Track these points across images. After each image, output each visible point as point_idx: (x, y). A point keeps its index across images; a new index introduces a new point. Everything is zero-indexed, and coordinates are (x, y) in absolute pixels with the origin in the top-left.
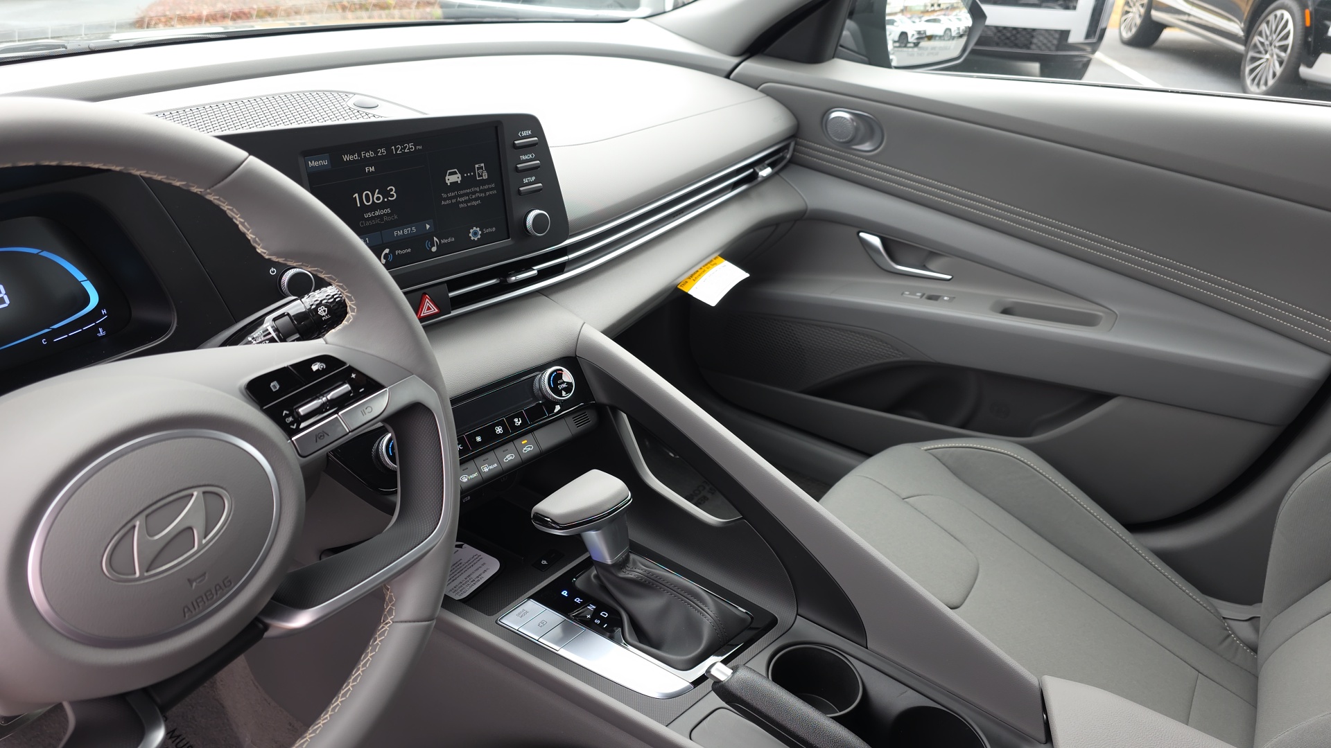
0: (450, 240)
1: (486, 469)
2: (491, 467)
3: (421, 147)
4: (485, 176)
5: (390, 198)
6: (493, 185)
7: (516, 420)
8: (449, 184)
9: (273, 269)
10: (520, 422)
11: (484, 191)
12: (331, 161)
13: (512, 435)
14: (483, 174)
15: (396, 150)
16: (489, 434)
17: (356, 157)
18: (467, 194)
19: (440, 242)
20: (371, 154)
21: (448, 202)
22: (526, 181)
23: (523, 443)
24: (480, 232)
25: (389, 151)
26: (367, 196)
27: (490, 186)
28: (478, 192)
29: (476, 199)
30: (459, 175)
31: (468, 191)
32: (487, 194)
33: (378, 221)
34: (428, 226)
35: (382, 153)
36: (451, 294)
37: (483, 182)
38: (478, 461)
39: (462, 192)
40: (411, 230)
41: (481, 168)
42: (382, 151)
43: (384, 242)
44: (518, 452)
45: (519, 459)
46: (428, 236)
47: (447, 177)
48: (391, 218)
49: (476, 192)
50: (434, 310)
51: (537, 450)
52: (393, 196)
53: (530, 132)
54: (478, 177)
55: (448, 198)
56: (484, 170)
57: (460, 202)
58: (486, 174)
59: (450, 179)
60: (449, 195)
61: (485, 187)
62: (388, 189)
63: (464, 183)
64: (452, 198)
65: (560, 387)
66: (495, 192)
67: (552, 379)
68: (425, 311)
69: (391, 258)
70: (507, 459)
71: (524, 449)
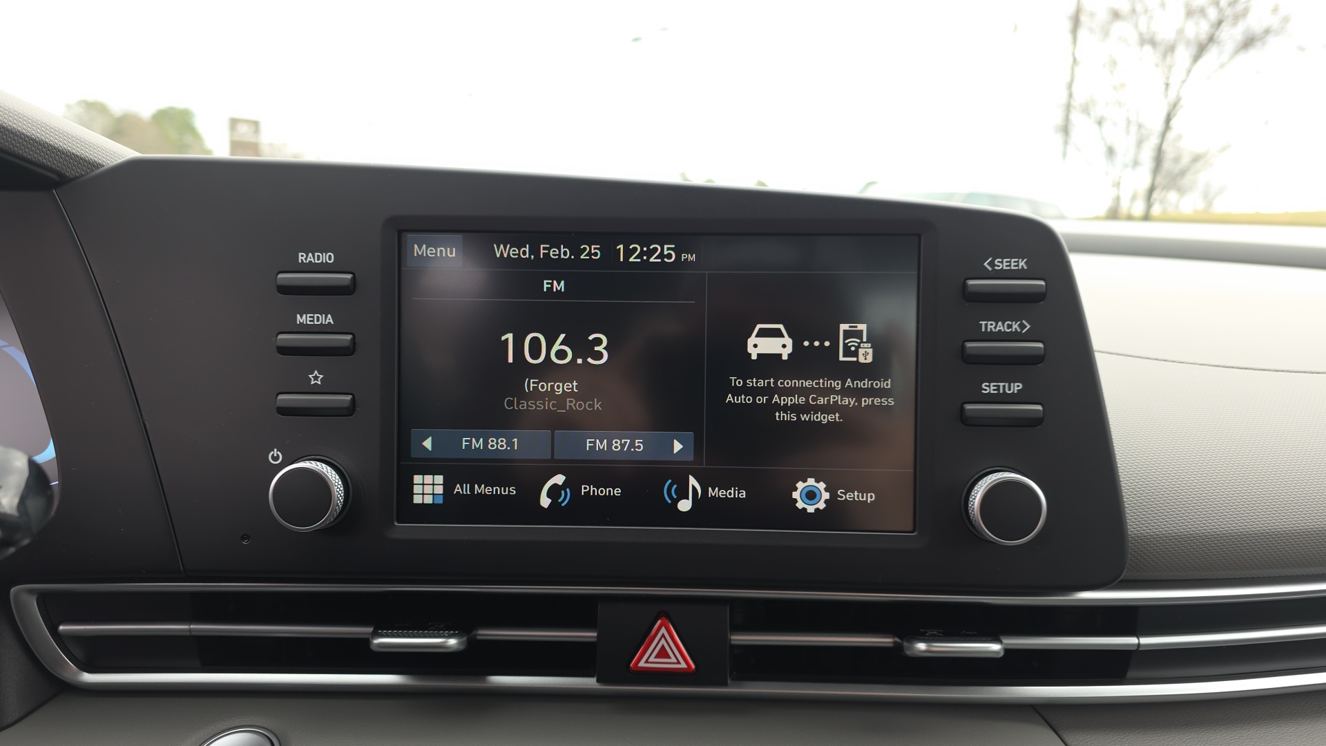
0: (732, 493)
3: (692, 258)
4: (866, 355)
5: (590, 360)
6: (888, 384)
8: (754, 357)
9: (275, 452)
11: (859, 393)
14: (861, 351)
15: (629, 253)
17: (525, 252)
18: (804, 392)
19: (705, 491)
20: (564, 253)
21: (742, 399)
22: (989, 388)
24: (826, 496)
25: (609, 252)
26: (535, 343)
27: (877, 384)
28: (837, 393)
29: (826, 409)
30: (788, 341)
31: (807, 384)
33: (551, 405)
34: (679, 446)
35: (590, 254)
36: (737, 638)
37: (859, 371)
40: (632, 445)
41: (858, 334)
42: (593, 251)
43: (556, 457)
46: (677, 473)
47: (752, 340)
48: (586, 406)
49: (832, 391)
50: (678, 660)
52: (599, 356)
53: (1022, 264)
54: (844, 356)
55: (745, 390)
56: (865, 340)
57: (778, 407)
58: (870, 351)
59: (759, 346)
60: (752, 383)
61: (860, 385)
62: (591, 338)
63: (800, 363)
64: (755, 392)
66: (891, 401)
68: (652, 659)
69: (565, 498)
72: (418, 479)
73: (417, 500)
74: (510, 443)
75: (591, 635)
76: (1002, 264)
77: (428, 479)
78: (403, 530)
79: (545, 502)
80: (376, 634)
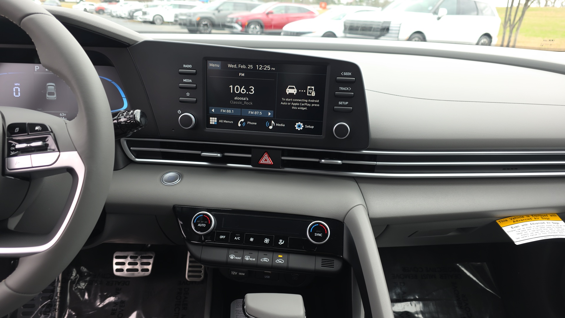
0: (281, 125)
2: (251, 259)
3: (274, 69)
4: (313, 94)
5: (250, 93)
6: (318, 101)
7: (281, 241)
8: (288, 94)
9: (179, 111)
10: (283, 243)
11: (311, 103)
12: (222, 66)
13: (274, 249)
15: (259, 67)
16: (259, 240)
17: (235, 66)
18: (299, 102)
19: (275, 124)
20: (244, 67)
21: (284, 103)
22: (340, 103)
23: (279, 256)
24: (303, 126)
25: (255, 67)
26: (237, 88)
27: (316, 101)
28: (306, 103)
29: (304, 106)
30: (296, 90)
31: (300, 100)
32: (313, 105)
33: (240, 103)
34: (270, 114)
35: (250, 67)
36: (283, 158)
37: (311, 98)
38: (246, 252)
39: (295, 100)
40: (259, 113)
41: (312, 89)
42: (251, 66)
43: (242, 115)
44: (273, 260)
45: (270, 264)
46: (269, 120)
47: (287, 90)
48: (249, 103)
49: (305, 102)
50: (269, 161)
51: (286, 265)
52: (252, 92)
53: (350, 74)
54: (308, 94)
55: (285, 101)
56: (313, 90)
57: (293, 106)
58: (314, 93)
59: (289, 91)
60: (287, 100)
61: (312, 101)
62: (250, 87)
63: (299, 95)
64: (288, 102)
65: (316, 234)
66: (319, 105)
67: (313, 227)
68: (263, 161)
69: (244, 124)
70: (263, 260)
71: (278, 260)
72: (211, 118)
73: (211, 123)
74: (231, 111)
75: (250, 156)
76: (345, 74)
77: (213, 118)
78: (208, 130)
79: (239, 125)
80: (202, 153)
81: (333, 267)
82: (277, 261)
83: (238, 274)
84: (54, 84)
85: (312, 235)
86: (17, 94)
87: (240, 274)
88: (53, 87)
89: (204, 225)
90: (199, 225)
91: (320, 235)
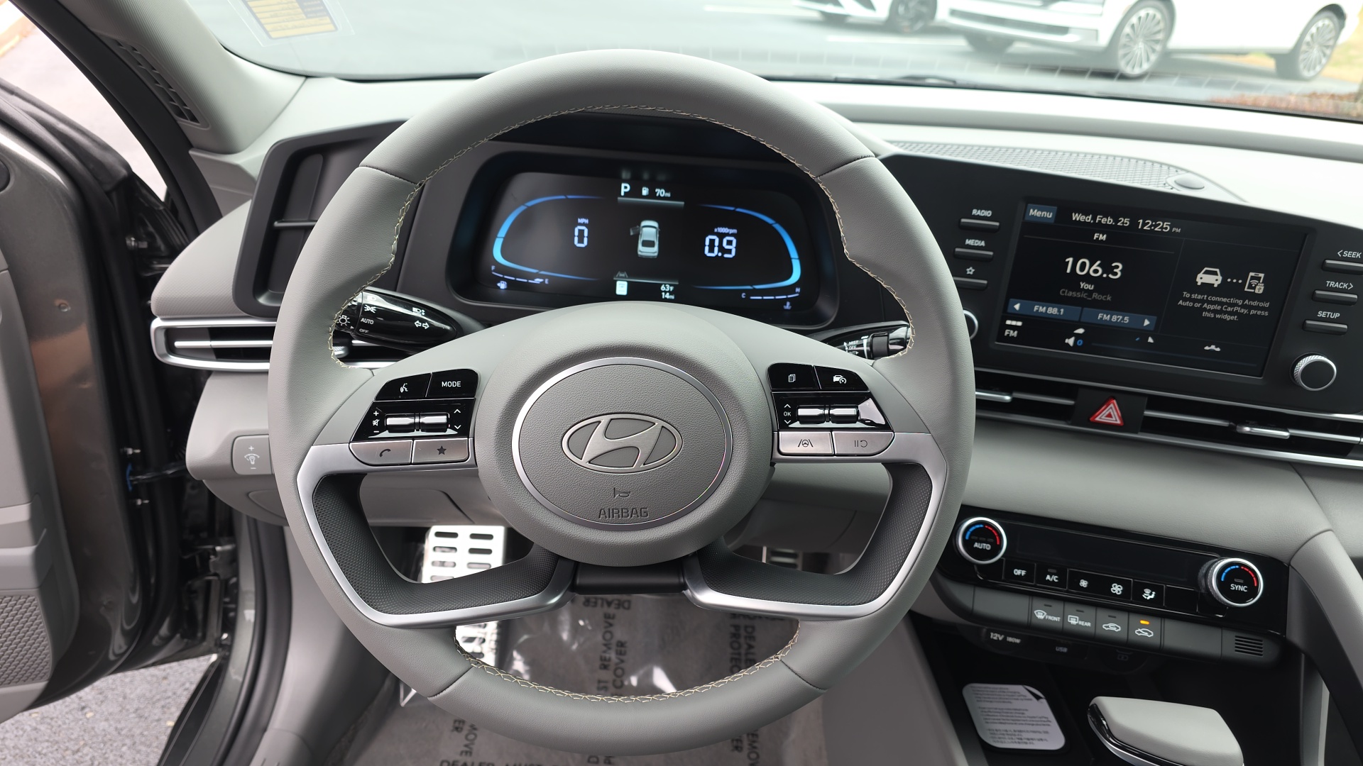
1: (1073, 620)
2: (1082, 623)
3: (1178, 230)
4: (1260, 289)
5: (1111, 276)
6: (1267, 305)
7: (1147, 591)
8: (1199, 284)
10: (1152, 596)
11: (1250, 308)
12: (1058, 216)
13: (1130, 605)
14: (1257, 287)
15: (1144, 224)
16: (1100, 586)
17: (1089, 219)
18: (1221, 304)
20: (1110, 221)
21: (1188, 304)
23: (1142, 622)
25: (1134, 223)
26: (1083, 265)
27: (1261, 304)
28: (1239, 306)
29: (1231, 313)
30: (1220, 278)
31: (1224, 300)
32: (1253, 312)
33: (1084, 296)
34: (1147, 322)
35: (1123, 223)
36: (1148, 413)
37: (1254, 296)
38: (1069, 607)
39: (1214, 299)
40: (1123, 319)
41: (1259, 279)
42: (1126, 222)
43: (1082, 320)
44: (1128, 629)
45: (1124, 636)
46: (1144, 334)
47: (1200, 276)
48: (1102, 298)
49: (1236, 305)
50: (1116, 420)
51: (1157, 642)
52: (1116, 274)
53: (1358, 255)
54: (1248, 289)
55: (1190, 299)
56: (1261, 281)
57: (1205, 310)
58: (1263, 288)
59: (1203, 278)
60: (1194, 296)
61: (1252, 303)
62: (1114, 265)
63: (1223, 290)
64: (1195, 301)
65: (1233, 587)
66: (1267, 314)
67: (1226, 571)
68: (1103, 417)
70: (1108, 627)
71: (1139, 630)
72: (1008, 322)
74: (1059, 311)
75: (1070, 402)
76: (1347, 254)
77: (1014, 323)
81: (1261, 655)
82: (1139, 632)
83: (1005, 639)
84: (655, 224)
85: (1223, 586)
86: (581, 241)
87: (1010, 639)
88: (654, 230)
89: (988, 547)
90: (976, 545)
91: (1243, 588)
